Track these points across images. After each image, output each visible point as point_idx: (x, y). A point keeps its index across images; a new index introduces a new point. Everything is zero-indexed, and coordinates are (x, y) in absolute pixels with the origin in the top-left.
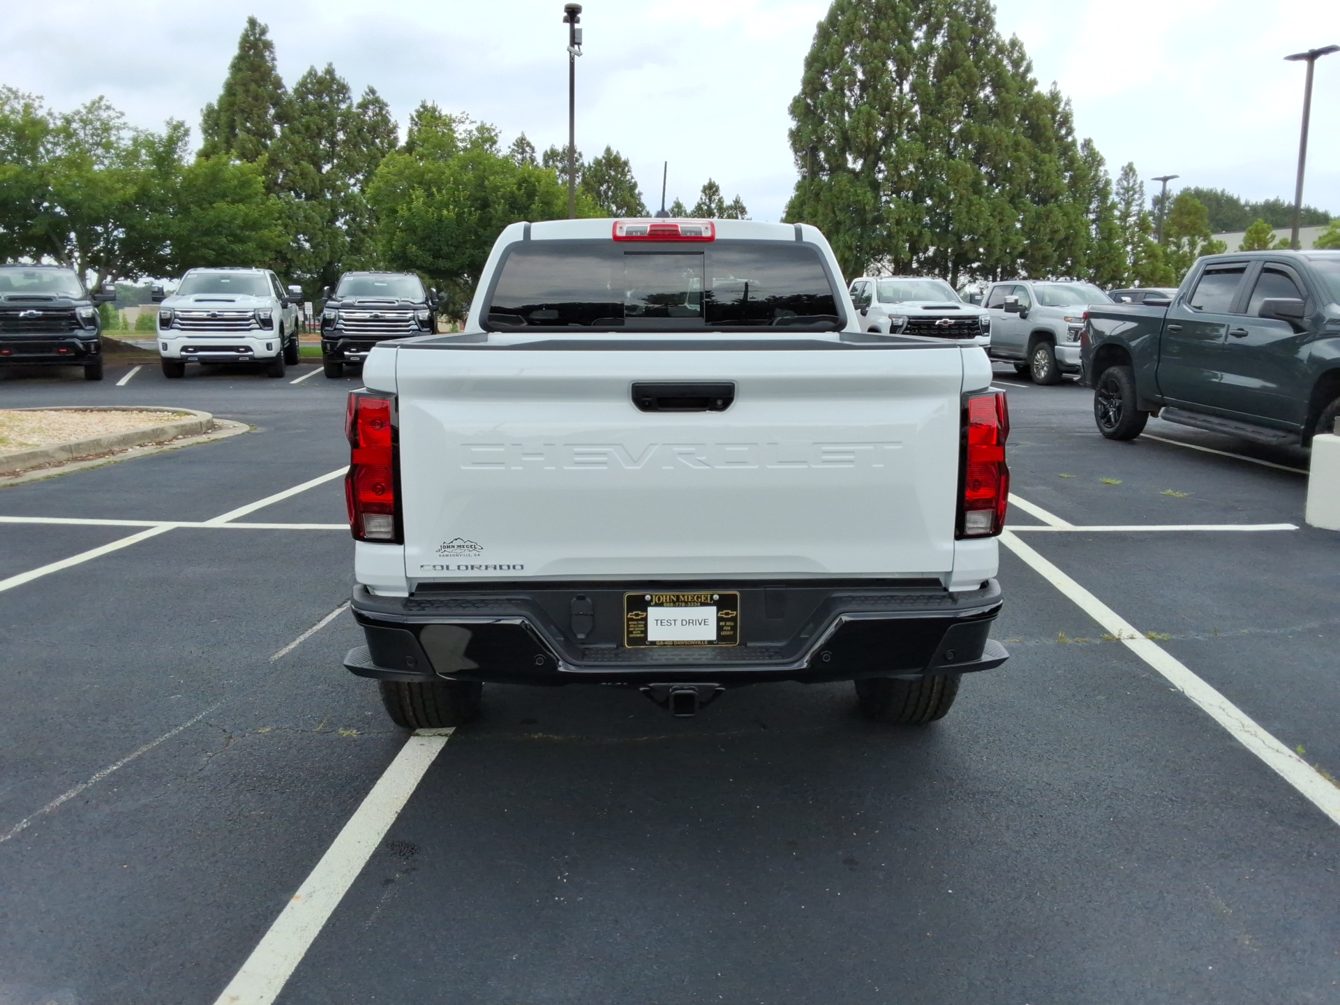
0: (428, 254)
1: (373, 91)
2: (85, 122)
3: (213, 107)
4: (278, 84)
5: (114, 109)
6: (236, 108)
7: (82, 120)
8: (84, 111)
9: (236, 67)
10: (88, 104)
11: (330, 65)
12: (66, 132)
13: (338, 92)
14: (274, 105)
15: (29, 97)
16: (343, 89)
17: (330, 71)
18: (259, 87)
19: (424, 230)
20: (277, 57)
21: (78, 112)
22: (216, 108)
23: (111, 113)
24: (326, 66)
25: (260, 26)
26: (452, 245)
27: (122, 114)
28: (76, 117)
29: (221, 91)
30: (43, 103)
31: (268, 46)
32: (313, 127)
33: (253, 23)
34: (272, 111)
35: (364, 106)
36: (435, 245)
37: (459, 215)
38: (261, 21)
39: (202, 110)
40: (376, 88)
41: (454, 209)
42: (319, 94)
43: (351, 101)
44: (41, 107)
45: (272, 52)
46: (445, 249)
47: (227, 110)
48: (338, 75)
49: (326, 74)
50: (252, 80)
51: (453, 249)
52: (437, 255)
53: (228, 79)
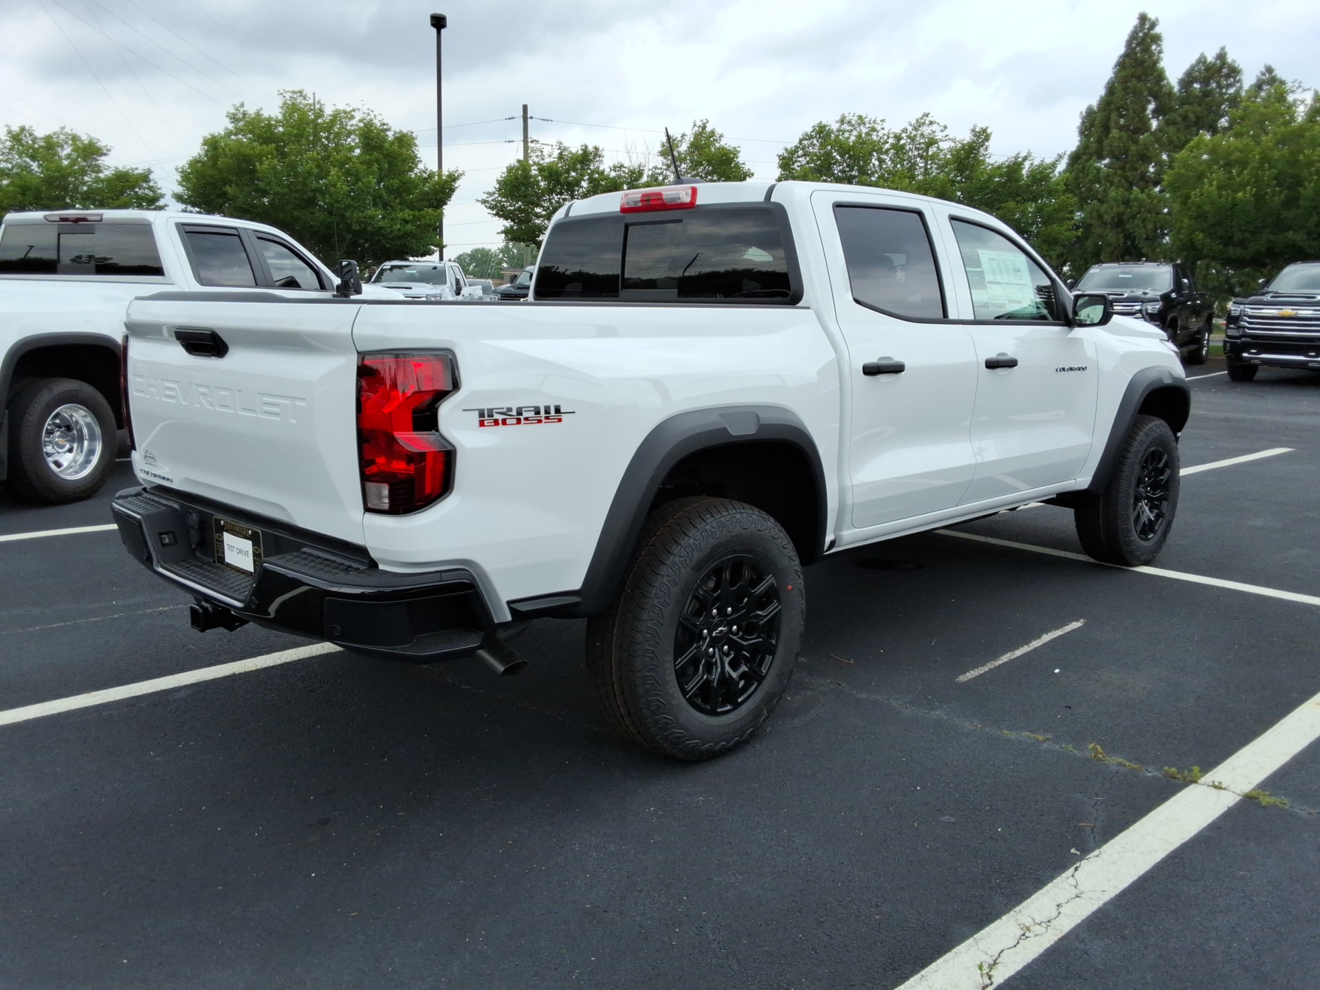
0: (1218, 241)
1: (1269, 70)
2: (913, 139)
3: (1093, 108)
4: (1160, 76)
5: (938, 124)
6: (1113, 106)
7: (909, 137)
8: (910, 129)
9: (1122, 65)
10: (913, 122)
11: (1223, 49)
12: (899, 149)
13: (1228, 76)
14: (1156, 98)
15: (875, 121)
16: (1234, 72)
17: (1222, 56)
18: (1139, 82)
19: (1214, 217)
20: (1164, 50)
21: (905, 130)
22: (1096, 109)
23: (934, 127)
24: (1218, 51)
25: (1150, 20)
26: (1246, 231)
27: (945, 127)
28: (904, 135)
29: (1102, 92)
30: (885, 125)
31: (1157, 39)
32: (1192, 116)
33: (1143, 18)
34: (1151, 107)
35: (1259, 86)
36: (1227, 232)
37: (1259, 198)
38: (1152, 16)
39: (1081, 113)
40: (1274, 67)
41: (1251, 190)
42: (1205, 82)
43: (1241, 84)
44: (883, 129)
45: (1159, 45)
46: (1238, 236)
47: (1104, 111)
48: (1229, 59)
49: (1217, 59)
50: (1133, 76)
51: (1247, 235)
52: (1228, 242)
53: (1112, 78)
